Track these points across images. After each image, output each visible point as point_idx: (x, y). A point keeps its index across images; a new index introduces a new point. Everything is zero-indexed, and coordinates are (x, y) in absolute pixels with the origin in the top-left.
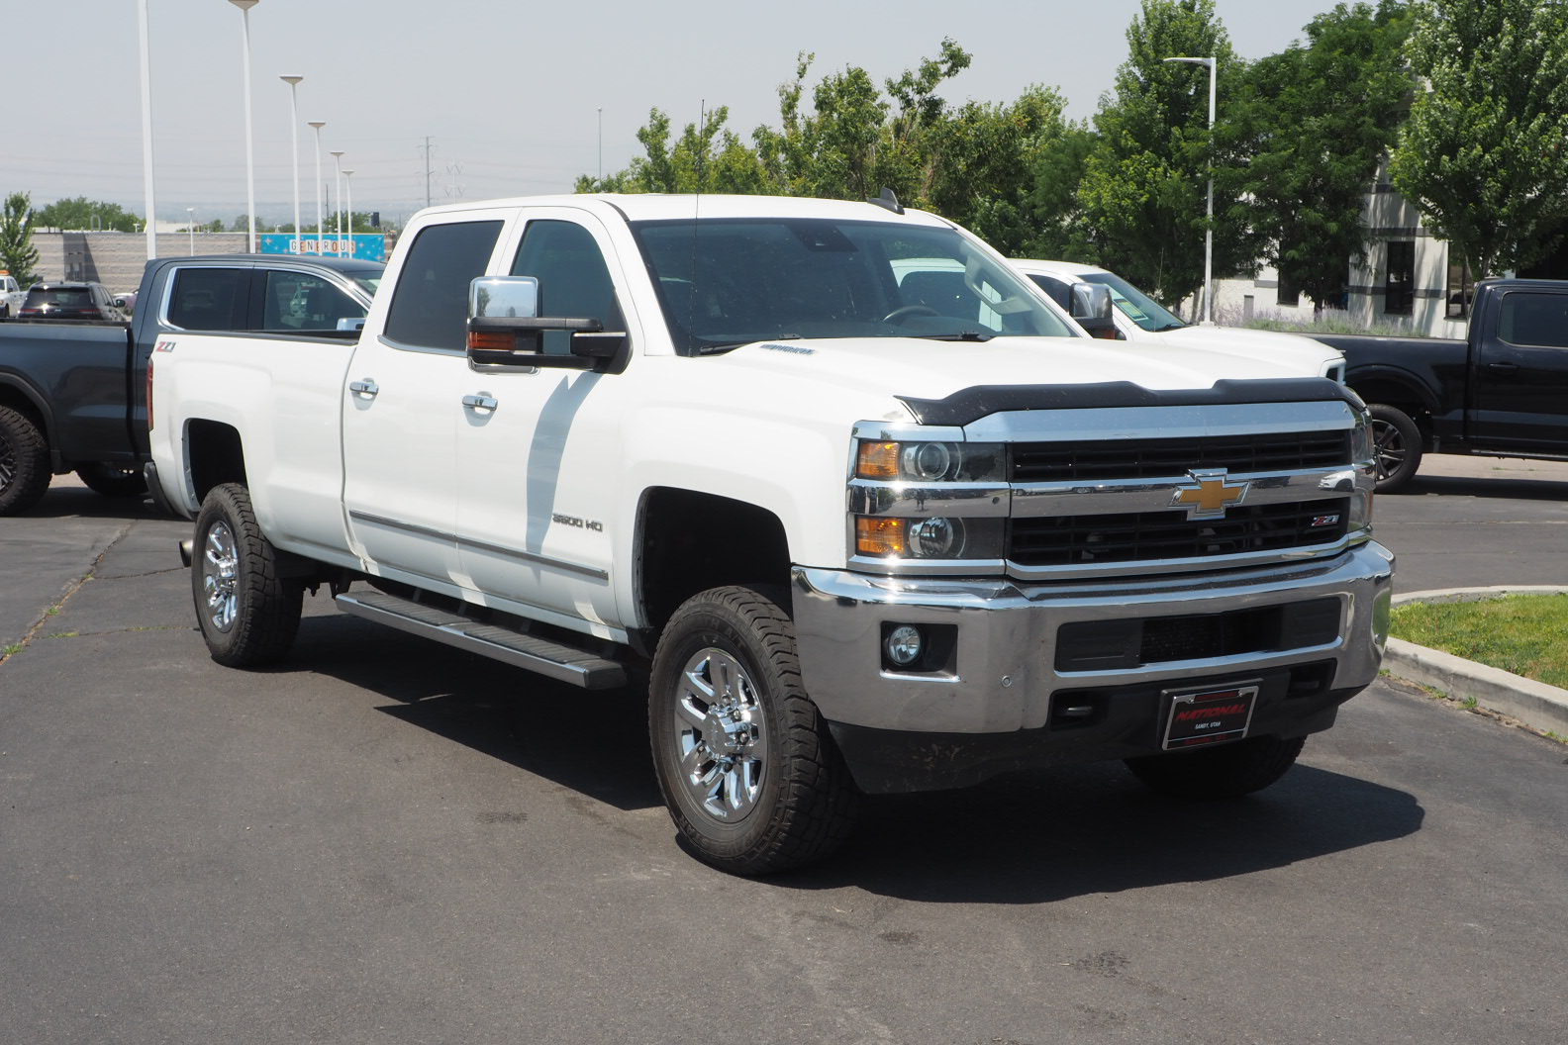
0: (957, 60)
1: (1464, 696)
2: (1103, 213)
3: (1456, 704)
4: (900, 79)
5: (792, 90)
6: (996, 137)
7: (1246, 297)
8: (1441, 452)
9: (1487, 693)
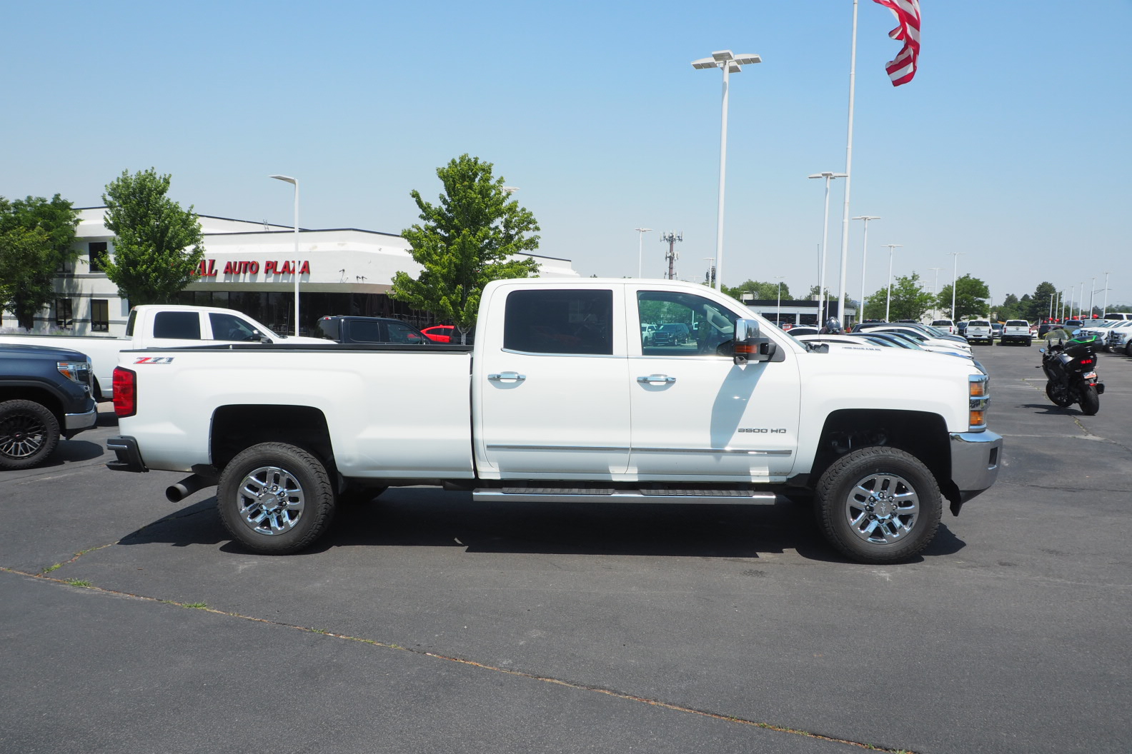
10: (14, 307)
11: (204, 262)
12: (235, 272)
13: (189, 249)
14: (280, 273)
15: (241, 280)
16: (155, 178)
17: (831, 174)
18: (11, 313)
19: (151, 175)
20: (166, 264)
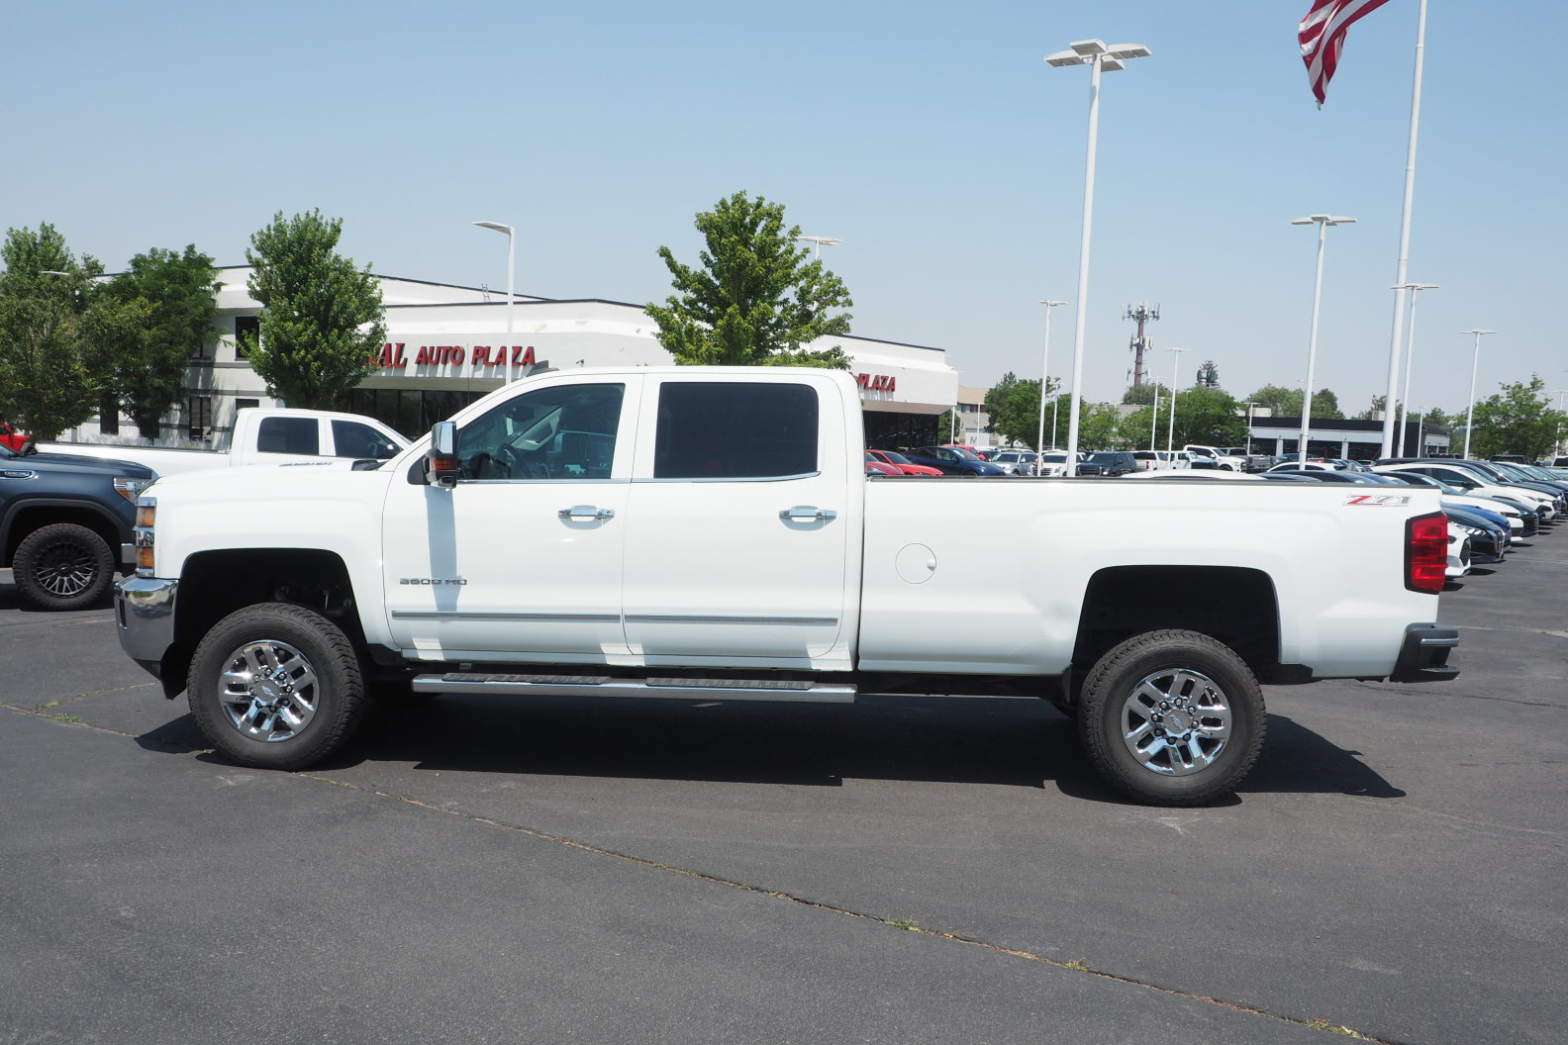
10: (133, 407)
11: (390, 346)
12: (432, 362)
13: (365, 328)
14: (493, 364)
15: (439, 374)
16: (320, 224)
17: (1327, 219)
18: (128, 416)
19: (315, 220)
20: (333, 349)
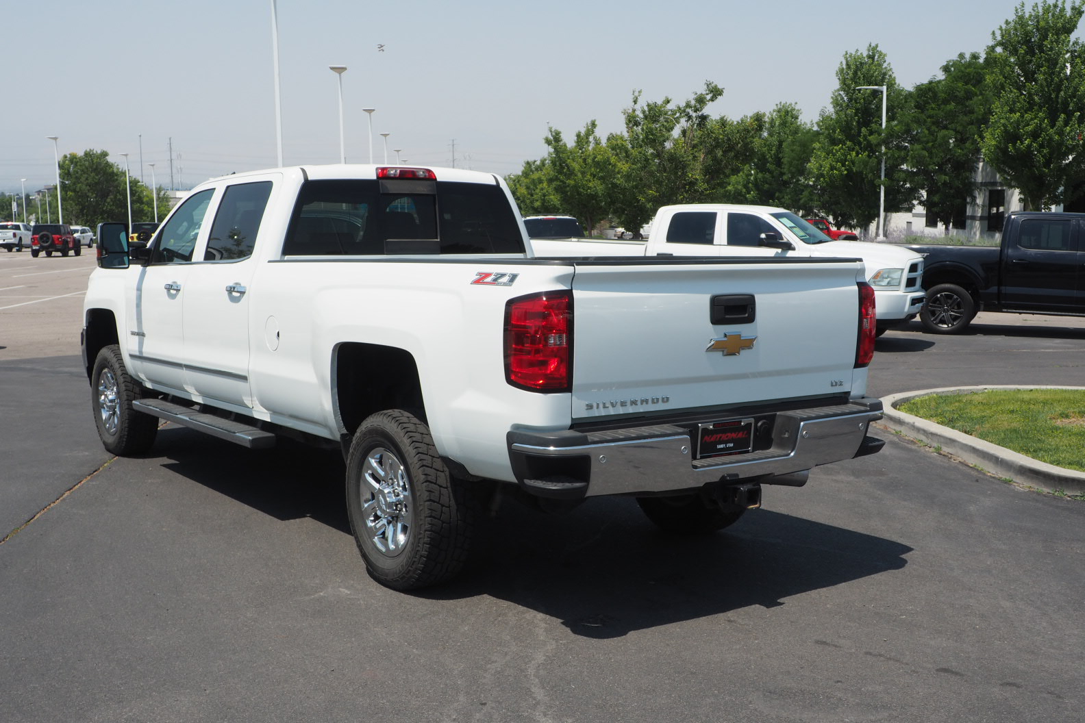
0: (716, 93)
1: (935, 445)
2: (822, 175)
3: (932, 450)
4: (684, 105)
5: (631, 111)
6: (738, 135)
7: (907, 222)
8: (984, 311)
9: (946, 443)
